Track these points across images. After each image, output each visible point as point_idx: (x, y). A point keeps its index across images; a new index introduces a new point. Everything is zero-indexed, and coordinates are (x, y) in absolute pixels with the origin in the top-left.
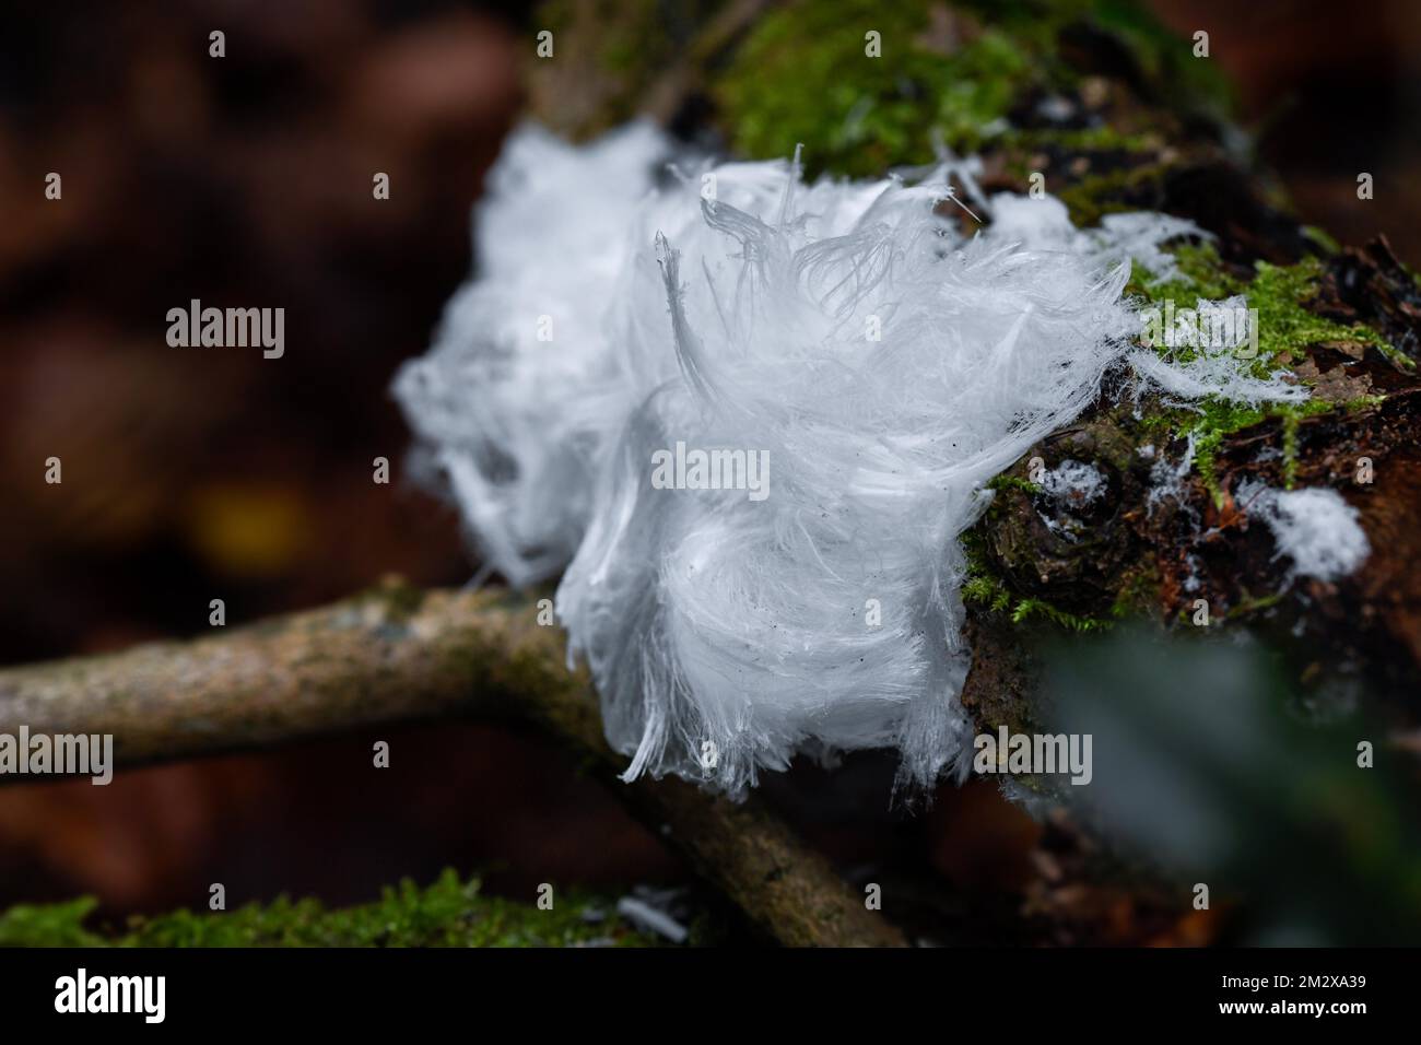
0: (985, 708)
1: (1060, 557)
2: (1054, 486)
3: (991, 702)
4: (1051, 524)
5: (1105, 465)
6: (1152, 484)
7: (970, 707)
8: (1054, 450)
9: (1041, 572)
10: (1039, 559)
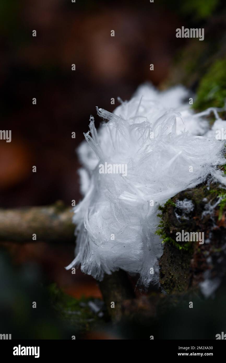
0: (163, 267)
1: (176, 227)
2: (180, 205)
3: (165, 266)
4: (178, 216)
5: (194, 202)
6: (205, 210)
7: (160, 266)
8: (182, 196)
9: (171, 230)
10: (171, 226)
